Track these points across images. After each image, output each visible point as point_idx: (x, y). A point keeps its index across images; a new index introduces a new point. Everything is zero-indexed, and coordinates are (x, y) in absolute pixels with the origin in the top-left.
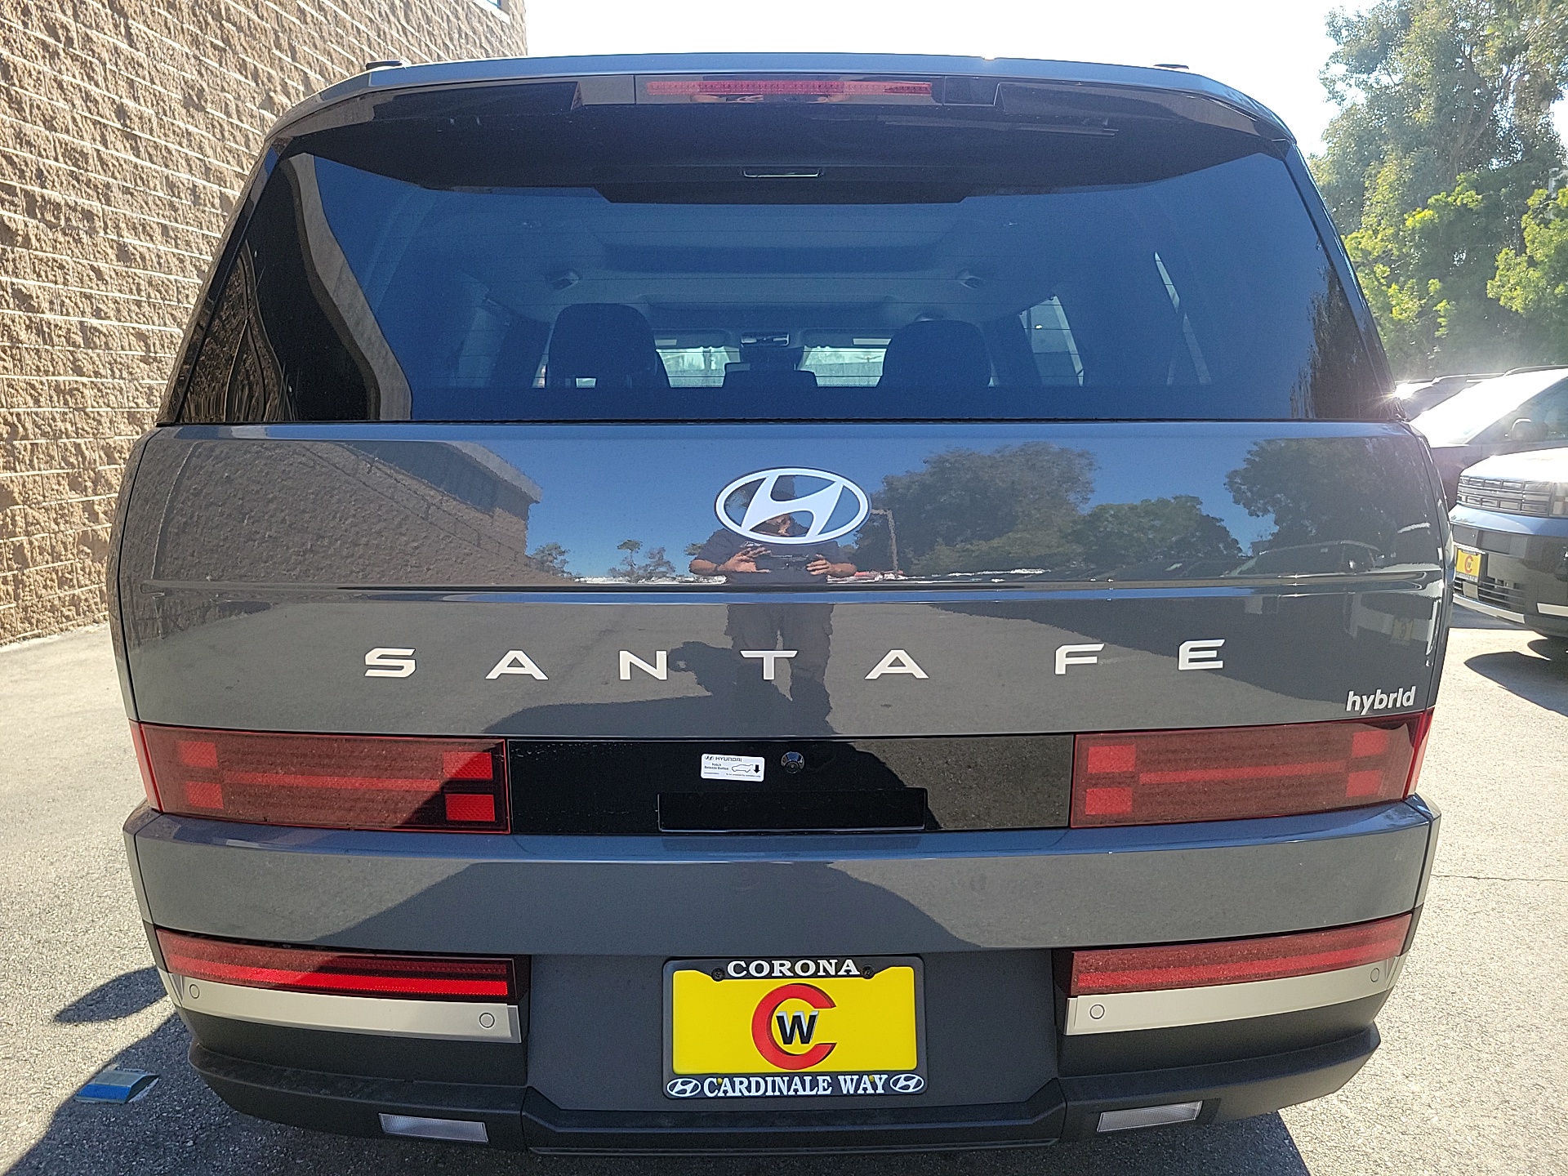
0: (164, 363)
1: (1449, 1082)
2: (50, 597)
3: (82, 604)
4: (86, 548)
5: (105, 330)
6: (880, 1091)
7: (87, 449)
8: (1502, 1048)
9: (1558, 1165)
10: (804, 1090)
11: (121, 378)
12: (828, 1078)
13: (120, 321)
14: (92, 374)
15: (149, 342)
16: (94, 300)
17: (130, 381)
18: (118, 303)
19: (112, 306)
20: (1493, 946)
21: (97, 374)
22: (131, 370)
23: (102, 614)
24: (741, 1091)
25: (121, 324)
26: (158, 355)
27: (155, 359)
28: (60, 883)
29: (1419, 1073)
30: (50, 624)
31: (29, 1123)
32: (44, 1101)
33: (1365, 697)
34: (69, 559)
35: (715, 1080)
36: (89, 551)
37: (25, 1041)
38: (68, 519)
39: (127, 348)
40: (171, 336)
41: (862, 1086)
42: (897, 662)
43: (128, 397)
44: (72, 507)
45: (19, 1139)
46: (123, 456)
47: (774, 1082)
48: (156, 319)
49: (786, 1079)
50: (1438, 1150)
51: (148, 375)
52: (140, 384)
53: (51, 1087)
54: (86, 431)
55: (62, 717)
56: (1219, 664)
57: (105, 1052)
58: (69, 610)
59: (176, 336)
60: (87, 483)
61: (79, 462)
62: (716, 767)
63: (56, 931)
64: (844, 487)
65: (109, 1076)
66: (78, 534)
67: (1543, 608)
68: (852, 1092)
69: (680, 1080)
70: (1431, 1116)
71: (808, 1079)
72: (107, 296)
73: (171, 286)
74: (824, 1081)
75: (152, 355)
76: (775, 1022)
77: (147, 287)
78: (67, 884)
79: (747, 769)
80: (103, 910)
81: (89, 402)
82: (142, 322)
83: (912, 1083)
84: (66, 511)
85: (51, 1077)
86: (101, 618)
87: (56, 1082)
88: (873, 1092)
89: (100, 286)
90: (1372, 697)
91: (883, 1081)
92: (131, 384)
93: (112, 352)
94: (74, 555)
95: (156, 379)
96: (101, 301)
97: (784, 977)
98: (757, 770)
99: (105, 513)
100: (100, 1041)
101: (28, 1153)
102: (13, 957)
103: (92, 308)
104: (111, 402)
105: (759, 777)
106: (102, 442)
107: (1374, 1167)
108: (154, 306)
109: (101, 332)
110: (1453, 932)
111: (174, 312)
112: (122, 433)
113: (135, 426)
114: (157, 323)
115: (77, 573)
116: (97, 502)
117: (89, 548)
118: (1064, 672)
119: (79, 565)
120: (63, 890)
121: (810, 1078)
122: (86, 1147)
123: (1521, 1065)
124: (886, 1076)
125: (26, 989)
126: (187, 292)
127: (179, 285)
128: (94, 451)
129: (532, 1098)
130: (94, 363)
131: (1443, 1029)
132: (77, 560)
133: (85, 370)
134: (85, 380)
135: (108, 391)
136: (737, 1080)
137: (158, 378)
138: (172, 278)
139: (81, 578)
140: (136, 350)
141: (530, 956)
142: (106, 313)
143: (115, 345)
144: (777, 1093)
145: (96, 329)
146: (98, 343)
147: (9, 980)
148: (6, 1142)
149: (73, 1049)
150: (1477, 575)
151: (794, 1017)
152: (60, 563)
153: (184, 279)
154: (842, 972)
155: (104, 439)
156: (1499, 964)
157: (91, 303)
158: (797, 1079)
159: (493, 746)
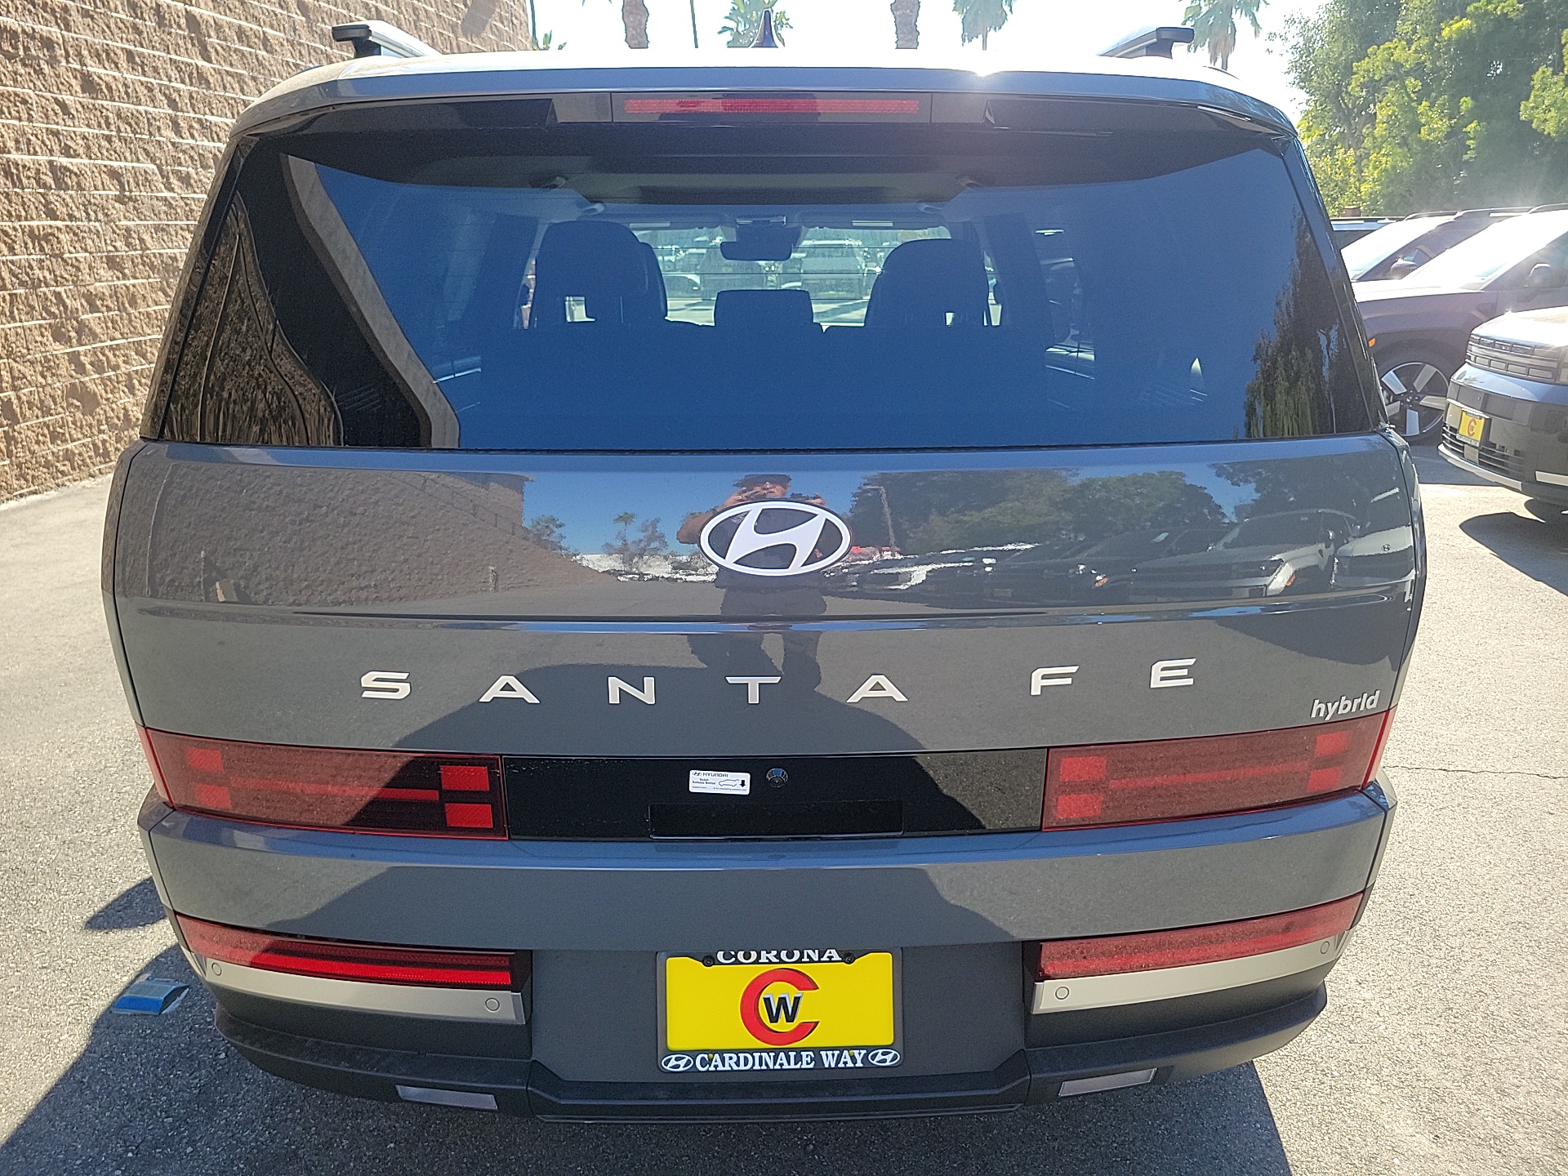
0: (140, 202)
1: (1399, 989)
2: (44, 453)
3: (76, 459)
4: (75, 401)
5: (76, 170)
6: (859, 1064)
7: (68, 297)
8: (1452, 953)
9: (1491, 1074)
10: (789, 1064)
11: (97, 220)
12: (811, 1053)
13: (91, 158)
14: (66, 217)
15: (122, 180)
16: (61, 137)
17: (106, 224)
18: (87, 139)
19: (80, 142)
20: (1455, 844)
21: (71, 217)
22: (106, 211)
23: (97, 468)
24: (730, 1066)
25: (92, 161)
26: (133, 194)
27: (130, 198)
28: (79, 778)
29: (1371, 980)
30: (45, 479)
31: (70, 1036)
32: (83, 1013)
33: (1330, 705)
34: (60, 413)
35: (706, 1056)
36: (78, 404)
37: (59, 950)
38: (54, 371)
39: (100, 187)
40: (146, 172)
41: (843, 1060)
42: (878, 687)
43: (105, 240)
44: (58, 359)
45: (62, 1052)
46: (105, 303)
47: (761, 1057)
48: (128, 155)
49: (772, 1054)
50: (1381, 1059)
51: (124, 216)
52: (116, 226)
53: (88, 998)
54: (65, 278)
55: (66, 587)
56: (1190, 682)
57: (136, 961)
58: (64, 465)
59: (150, 173)
60: (71, 334)
61: (60, 312)
62: (701, 782)
63: (80, 830)
64: (827, 520)
65: (142, 987)
66: (67, 386)
67: (1541, 477)
68: (833, 1066)
69: (674, 1057)
70: (1379, 1024)
71: (792, 1054)
72: (74, 132)
73: (141, 118)
74: (807, 1056)
75: (127, 194)
76: (762, 1004)
77: (116, 120)
78: (85, 779)
79: (735, 783)
80: (123, 807)
81: (66, 247)
82: (113, 158)
83: (889, 1057)
84: (52, 364)
85: (87, 987)
86: (97, 472)
87: (92, 993)
88: (852, 1065)
89: (67, 120)
90: (1337, 704)
91: (862, 1055)
92: (108, 226)
93: (85, 192)
94: (64, 409)
95: (134, 220)
96: (69, 138)
97: (770, 962)
98: (743, 784)
99: (92, 364)
100: (131, 950)
101: (72, 1067)
102: (41, 859)
103: (60, 146)
104: (89, 247)
105: (745, 791)
106: (82, 290)
107: (1320, 1077)
108: (126, 140)
109: (71, 172)
110: (1417, 830)
111: (146, 147)
112: (103, 279)
113: (115, 271)
114: (129, 159)
115: (68, 427)
116: (82, 353)
117: (78, 401)
118: (1039, 693)
119: (70, 419)
120: (83, 786)
121: (795, 1053)
122: (126, 1060)
123: (1468, 970)
124: (865, 1051)
125: (55, 894)
126: (158, 123)
127: (150, 116)
128: (75, 300)
129: (538, 1073)
130: (67, 205)
131: (1398, 934)
132: (67, 413)
133: (58, 213)
134: (59, 223)
135: (85, 235)
136: (727, 1056)
137: (135, 219)
138: (141, 108)
139: (73, 432)
140: (110, 190)
141: (531, 951)
142: (75, 151)
143: (88, 184)
144: (764, 1067)
145: (66, 169)
146: (70, 183)
147: (39, 884)
148: (50, 1055)
149: (106, 957)
150: (1479, 439)
151: (780, 999)
152: (50, 418)
153: (155, 109)
154: (825, 958)
155: (85, 286)
156: (1458, 864)
157: (59, 140)
158: (782, 1054)
159: (489, 762)
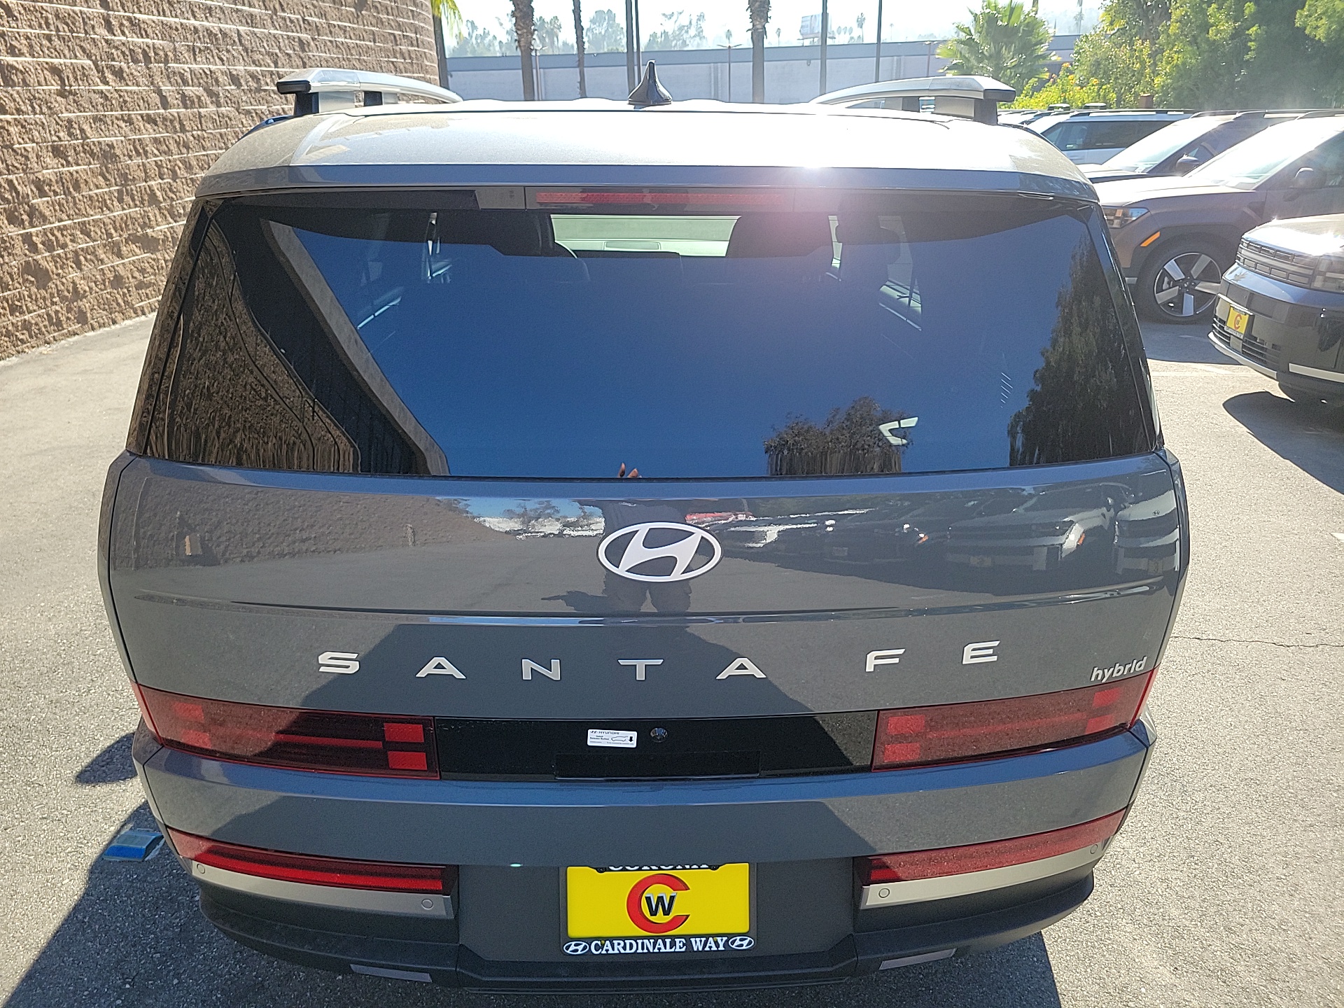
0: (79, 95)
1: (1152, 838)
2: (5, 324)
3: (33, 328)
4: (30, 277)
5: (21, 68)
6: (721, 948)
7: (19, 184)
8: (1196, 807)
9: (1221, 914)
10: (665, 948)
11: (42, 113)
12: (683, 940)
13: (34, 56)
14: (14, 111)
15: (63, 76)
16: (7, 38)
17: (50, 116)
18: (30, 39)
19: (24, 42)
20: (1203, 708)
21: (19, 111)
22: (49, 104)
23: (52, 335)
24: (618, 950)
25: (35, 59)
26: (72, 88)
27: (70, 92)
28: (59, 641)
29: (1129, 830)
30: (7, 347)
31: (71, 881)
32: (80, 859)
33: (1106, 671)
34: (17, 288)
35: (599, 943)
36: (33, 279)
37: (55, 802)
38: (10, 251)
39: (43, 82)
40: (83, 67)
41: (708, 945)
42: (742, 667)
43: (50, 131)
44: (13, 240)
45: (65, 895)
46: (52, 188)
47: (643, 943)
48: (66, 52)
49: (652, 941)
50: (1135, 901)
51: (65, 108)
52: (59, 117)
53: (83, 846)
54: (16, 167)
55: (34, 454)
56: (995, 658)
57: (120, 813)
58: (23, 334)
59: (87, 68)
60: (23, 217)
61: (13, 197)
62: (597, 738)
63: (64, 691)
64: (702, 537)
65: (128, 838)
66: (22, 264)
67: (1293, 368)
68: (700, 949)
69: (573, 943)
70: (1134, 870)
71: (668, 941)
72: (18, 33)
73: (77, 18)
74: (680, 942)
75: (67, 88)
76: (644, 901)
77: (55, 21)
78: (65, 641)
79: (625, 739)
80: (99, 669)
81: (15, 138)
82: (54, 56)
83: (745, 943)
84: (8, 244)
85: (81, 836)
86: (52, 339)
87: (86, 841)
88: (716, 949)
89: (11, 22)
90: (1112, 670)
91: (724, 941)
92: (51, 118)
93: (30, 88)
94: (20, 284)
95: (74, 112)
96: (14, 38)
97: (651, 869)
98: (631, 740)
99: (43, 243)
100: (115, 802)
101: (74, 908)
102: (33, 717)
103: (6, 46)
104: (35, 138)
105: (634, 744)
106: (32, 177)
107: (1086, 916)
108: (64, 39)
109: (17, 69)
110: (1174, 694)
111: (82, 44)
112: (49, 167)
113: (60, 159)
114: (68, 56)
115: (25, 300)
116: (34, 234)
117: (32, 277)
118: (872, 670)
119: (26, 293)
120: (63, 648)
121: (670, 940)
122: (118, 901)
123: (1208, 822)
124: (726, 938)
125: (48, 750)
126: (92, 22)
127: (85, 16)
128: (26, 186)
129: (464, 955)
130: (15, 100)
131: (1154, 789)
132: (24, 288)
133: (7, 108)
134: (8, 117)
135: (32, 127)
136: (616, 942)
137: (76, 111)
138: (77, 9)
139: (29, 304)
140: (52, 85)
141: (458, 866)
142: (19, 50)
143: (32, 81)
144: (645, 951)
145: (13, 67)
146: (16, 80)
147: (34, 741)
148: (55, 898)
149: (95, 809)
150: (1243, 332)
151: (658, 897)
152: (9, 292)
153: (89, 9)
154: (695, 866)
155: (33, 173)
156: (1205, 726)
157: (5, 40)
158: (660, 941)
159: (424, 722)
